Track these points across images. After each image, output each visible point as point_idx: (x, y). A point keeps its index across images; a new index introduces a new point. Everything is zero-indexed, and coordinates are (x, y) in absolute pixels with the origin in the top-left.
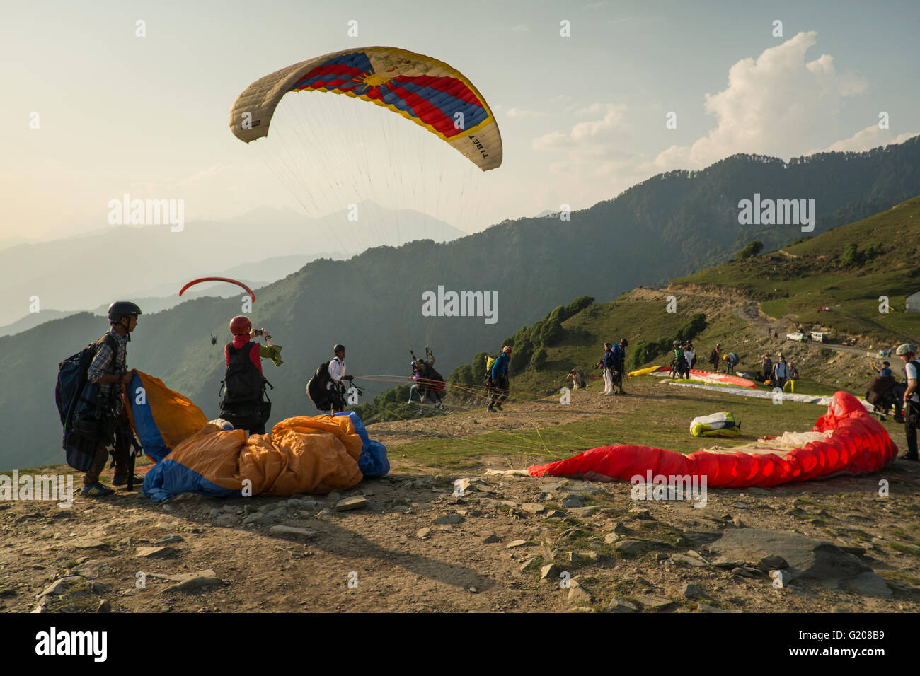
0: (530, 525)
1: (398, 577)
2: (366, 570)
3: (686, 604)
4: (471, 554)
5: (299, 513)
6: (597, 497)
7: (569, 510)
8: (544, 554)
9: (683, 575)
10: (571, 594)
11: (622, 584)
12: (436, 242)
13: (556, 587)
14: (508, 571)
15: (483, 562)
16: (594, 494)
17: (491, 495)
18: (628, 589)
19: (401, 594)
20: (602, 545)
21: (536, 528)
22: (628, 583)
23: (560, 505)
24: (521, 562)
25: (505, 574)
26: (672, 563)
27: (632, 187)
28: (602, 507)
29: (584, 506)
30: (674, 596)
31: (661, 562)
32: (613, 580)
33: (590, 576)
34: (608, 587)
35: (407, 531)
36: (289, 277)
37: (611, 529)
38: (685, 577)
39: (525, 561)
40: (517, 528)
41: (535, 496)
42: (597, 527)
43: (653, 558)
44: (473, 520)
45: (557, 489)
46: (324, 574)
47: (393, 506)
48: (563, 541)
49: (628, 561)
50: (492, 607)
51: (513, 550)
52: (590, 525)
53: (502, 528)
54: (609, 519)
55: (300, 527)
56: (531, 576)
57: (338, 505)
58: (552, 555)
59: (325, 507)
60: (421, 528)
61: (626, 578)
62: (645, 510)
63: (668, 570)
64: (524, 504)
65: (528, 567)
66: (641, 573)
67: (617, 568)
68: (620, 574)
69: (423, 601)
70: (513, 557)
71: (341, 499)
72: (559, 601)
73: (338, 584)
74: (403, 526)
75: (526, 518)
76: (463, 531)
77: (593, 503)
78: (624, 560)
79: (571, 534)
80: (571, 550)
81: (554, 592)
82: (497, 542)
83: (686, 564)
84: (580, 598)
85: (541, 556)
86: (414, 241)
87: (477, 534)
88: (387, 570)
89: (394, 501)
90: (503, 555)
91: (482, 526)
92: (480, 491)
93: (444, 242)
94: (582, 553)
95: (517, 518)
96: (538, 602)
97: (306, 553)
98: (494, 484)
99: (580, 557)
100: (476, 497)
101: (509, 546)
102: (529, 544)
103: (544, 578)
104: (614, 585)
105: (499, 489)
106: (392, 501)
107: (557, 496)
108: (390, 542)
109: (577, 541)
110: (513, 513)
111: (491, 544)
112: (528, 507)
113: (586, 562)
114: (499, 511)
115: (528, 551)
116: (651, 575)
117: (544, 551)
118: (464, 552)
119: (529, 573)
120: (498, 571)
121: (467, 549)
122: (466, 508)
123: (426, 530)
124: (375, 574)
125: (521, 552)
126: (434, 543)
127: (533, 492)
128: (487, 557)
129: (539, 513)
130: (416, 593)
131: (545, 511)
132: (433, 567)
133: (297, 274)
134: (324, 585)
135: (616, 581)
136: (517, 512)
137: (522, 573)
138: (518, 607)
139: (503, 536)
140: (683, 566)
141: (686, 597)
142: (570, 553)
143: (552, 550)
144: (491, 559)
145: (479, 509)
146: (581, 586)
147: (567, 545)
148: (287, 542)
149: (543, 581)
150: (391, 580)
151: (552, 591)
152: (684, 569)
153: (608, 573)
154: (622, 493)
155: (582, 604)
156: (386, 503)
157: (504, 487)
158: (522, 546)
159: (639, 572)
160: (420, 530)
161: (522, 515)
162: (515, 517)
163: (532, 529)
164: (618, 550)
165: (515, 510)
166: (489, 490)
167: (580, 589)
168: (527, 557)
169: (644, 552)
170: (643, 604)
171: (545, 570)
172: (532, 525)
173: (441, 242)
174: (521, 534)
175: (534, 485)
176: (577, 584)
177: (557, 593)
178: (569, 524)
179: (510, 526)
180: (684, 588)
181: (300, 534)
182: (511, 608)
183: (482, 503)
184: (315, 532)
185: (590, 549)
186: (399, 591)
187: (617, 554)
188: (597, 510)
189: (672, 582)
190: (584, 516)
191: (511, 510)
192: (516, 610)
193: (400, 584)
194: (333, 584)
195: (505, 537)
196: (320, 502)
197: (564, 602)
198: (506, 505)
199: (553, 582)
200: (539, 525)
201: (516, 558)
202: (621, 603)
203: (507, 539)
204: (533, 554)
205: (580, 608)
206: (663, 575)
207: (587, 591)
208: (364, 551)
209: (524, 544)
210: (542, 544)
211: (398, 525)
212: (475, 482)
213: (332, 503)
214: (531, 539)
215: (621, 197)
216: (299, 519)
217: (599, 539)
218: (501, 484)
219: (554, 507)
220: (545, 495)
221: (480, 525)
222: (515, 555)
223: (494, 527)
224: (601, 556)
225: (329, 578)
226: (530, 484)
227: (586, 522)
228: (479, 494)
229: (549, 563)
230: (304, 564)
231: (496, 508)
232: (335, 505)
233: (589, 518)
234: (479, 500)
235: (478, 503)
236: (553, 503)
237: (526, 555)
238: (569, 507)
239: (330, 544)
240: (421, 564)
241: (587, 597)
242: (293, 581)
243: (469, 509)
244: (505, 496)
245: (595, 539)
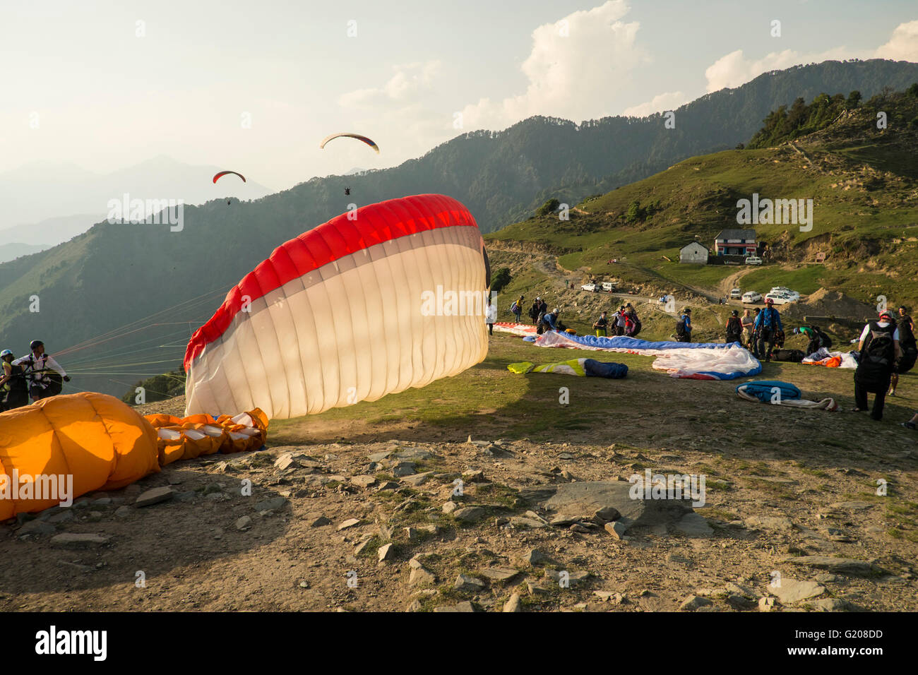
0: (361, 501)
1: (214, 581)
2: (175, 577)
3: (533, 572)
4: (299, 542)
5: (88, 515)
6: (428, 461)
7: (402, 479)
8: (380, 534)
9: (524, 539)
10: (413, 574)
11: (465, 558)
12: (241, 200)
13: (396, 570)
14: (342, 557)
15: (313, 550)
16: (425, 459)
17: (317, 470)
18: (471, 562)
19: (220, 601)
20: (440, 515)
21: (368, 503)
22: (472, 555)
23: (391, 475)
24: (356, 545)
25: (338, 561)
26: (513, 527)
27: (438, 146)
28: (435, 473)
29: (417, 473)
30: (519, 565)
31: (501, 528)
32: (455, 554)
33: (430, 553)
34: (450, 564)
35: (223, 523)
36: (74, 240)
37: (447, 497)
38: (527, 541)
39: (360, 543)
40: (348, 506)
41: (364, 467)
42: (433, 495)
43: (493, 525)
44: (299, 501)
45: (387, 457)
46: (123, 588)
47: (205, 495)
48: (399, 516)
49: (468, 531)
50: (327, 603)
51: (345, 532)
52: (425, 494)
53: (331, 507)
54: (444, 486)
55: (91, 532)
56: (367, 560)
57: (137, 501)
58: (389, 534)
59: (123, 504)
60: (239, 517)
61: (469, 550)
62: (479, 472)
63: (509, 536)
64: (353, 477)
65: (363, 550)
66: (482, 542)
67: (457, 539)
68: (461, 546)
69: (246, 607)
70: (346, 540)
71: (143, 492)
72: (400, 584)
73: (141, 600)
74: (219, 517)
75: (356, 493)
76: (287, 515)
77: (425, 469)
78: (464, 530)
79: (406, 507)
80: (409, 524)
81: (394, 576)
82: (328, 524)
83: (525, 527)
84: (423, 580)
85: (377, 536)
86: (216, 199)
87: (303, 517)
88: (201, 573)
89: (206, 489)
90: (337, 539)
91: (309, 507)
92: (305, 467)
93: (250, 200)
94: (420, 527)
95: (346, 494)
96: (378, 590)
97: (99, 565)
98: (319, 457)
99: (418, 532)
100: (300, 474)
101: (340, 527)
102: (363, 523)
103: (382, 560)
104: (457, 560)
105: (325, 463)
106: (203, 489)
107: (387, 465)
108: (203, 539)
109: (414, 514)
110: (343, 489)
111: (321, 528)
112: (357, 481)
113: (424, 538)
114: (326, 488)
115: (361, 531)
116: (494, 543)
117: (379, 529)
118: (291, 541)
119: (365, 557)
120: (330, 559)
121: (294, 537)
122: (290, 488)
123: (246, 519)
124: (187, 580)
125: (354, 532)
126: (256, 534)
127: (361, 463)
128: (317, 543)
129: (370, 485)
130: (237, 599)
131: (376, 483)
132: (256, 564)
133: (83, 236)
134: (123, 603)
135: (458, 555)
136: (346, 488)
137: (358, 558)
138: (356, 599)
139: (333, 516)
140: (524, 529)
141: (532, 564)
142: (408, 529)
143: (388, 528)
144: (322, 545)
145: (304, 487)
146: (423, 567)
147: (403, 520)
148: (74, 554)
149: (381, 564)
150: (206, 585)
151: (392, 574)
152: (525, 533)
153: (449, 547)
154: (452, 454)
155: (426, 586)
156: (197, 491)
157: (330, 460)
158: (354, 526)
159: (481, 541)
160: (240, 520)
161: (352, 490)
162: (344, 493)
163: (364, 505)
164: (457, 519)
165: (343, 485)
166: (315, 466)
167: (423, 570)
168: (361, 538)
169: (483, 518)
170: (489, 579)
171: (383, 551)
172: (363, 501)
173: (247, 201)
174: (353, 511)
175: (361, 455)
176: (419, 565)
177: (397, 576)
178: (403, 496)
179: (339, 505)
180: (528, 554)
181: (91, 542)
182: (349, 601)
183: (307, 481)
184: (110, 536)
185: (427, 521)
186: (217, 598)
187: (456, 524)
188: (430, 477)
189: (514, 548)
190: (418, 485)
191: (340, 486)
192: (355, 603)
193: (217, 589)
194: (134, 600)
195: (335, 518)
196: (115, 499)
197: (406, 585)
198: (334, 481)
199: (391, 564)
200: (371, 499)
201: (349, 541)
202: (467, 581)
203: (337, 520)
204: (368, 533)
205: (424, 591)
206: (505, 542)
207: (430, 571)
208: (172, 553)
209: (357, 524)
210: (376, 521)
211: (212, 517)
212: (297, 457)
213: (131, 498)
214: (364, 517)
215: (428, 156)
216: (88, 522)
217: (436, 510)
218: (327, 457)
219: (386, 478)
220: (374, 464)
221: (307, 506)
222: (348, 538)
223: (322, 508)
224: (440, 528)
225: (129, 594)
226: (357, 454)
227: (421, 490)
228: (303, 471)
229: (386, 543)
230: (95, 579)
231: (323, 484)
232: (135, 499)
233: (423, 486)
234: (304, 478)
235: (303, 480)
236: (383, 473)
237: (360, 536)
238: (403, 476)
239: (130, 549)
240: (242, 561)
241: (431, 578)
242: (82, 603)
243: (293, 489)
244: (332, 470)
245: (431, 511)
